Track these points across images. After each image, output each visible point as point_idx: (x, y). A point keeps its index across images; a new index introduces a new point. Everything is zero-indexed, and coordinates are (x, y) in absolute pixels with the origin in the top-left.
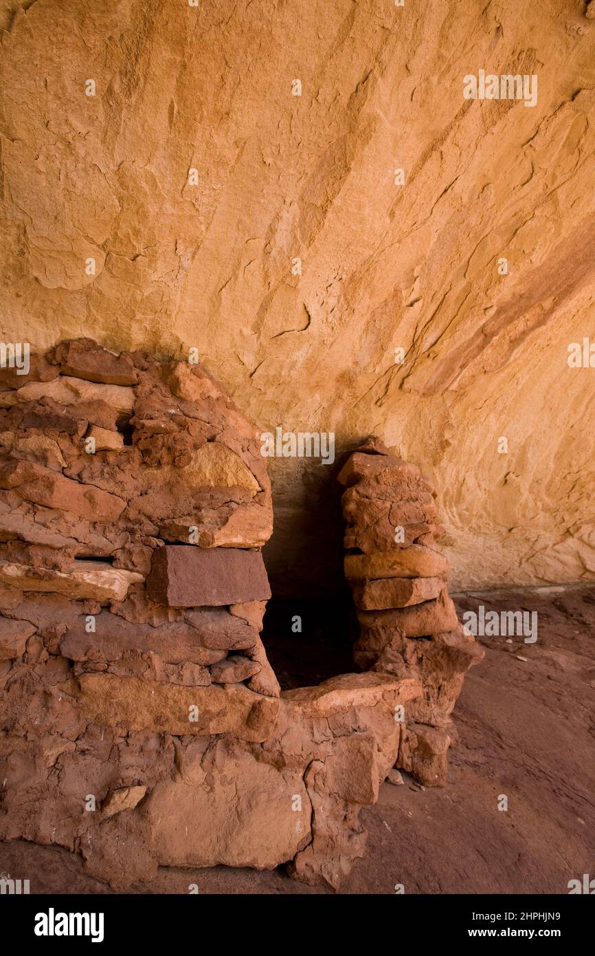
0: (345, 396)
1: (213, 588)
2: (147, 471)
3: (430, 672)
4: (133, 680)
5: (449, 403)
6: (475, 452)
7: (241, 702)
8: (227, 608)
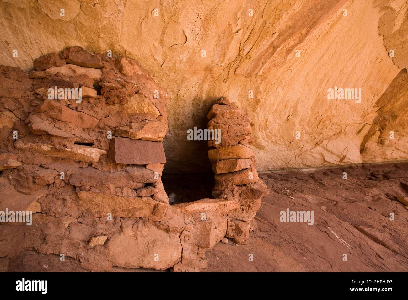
0: (209, 77)
1: (137, 157)
2: (109, 107)
3: (244, 199)
4: (101, 194)
5: (259, 82)
6: (272, 105)
7: (149, 204)
8: (145, 166)
